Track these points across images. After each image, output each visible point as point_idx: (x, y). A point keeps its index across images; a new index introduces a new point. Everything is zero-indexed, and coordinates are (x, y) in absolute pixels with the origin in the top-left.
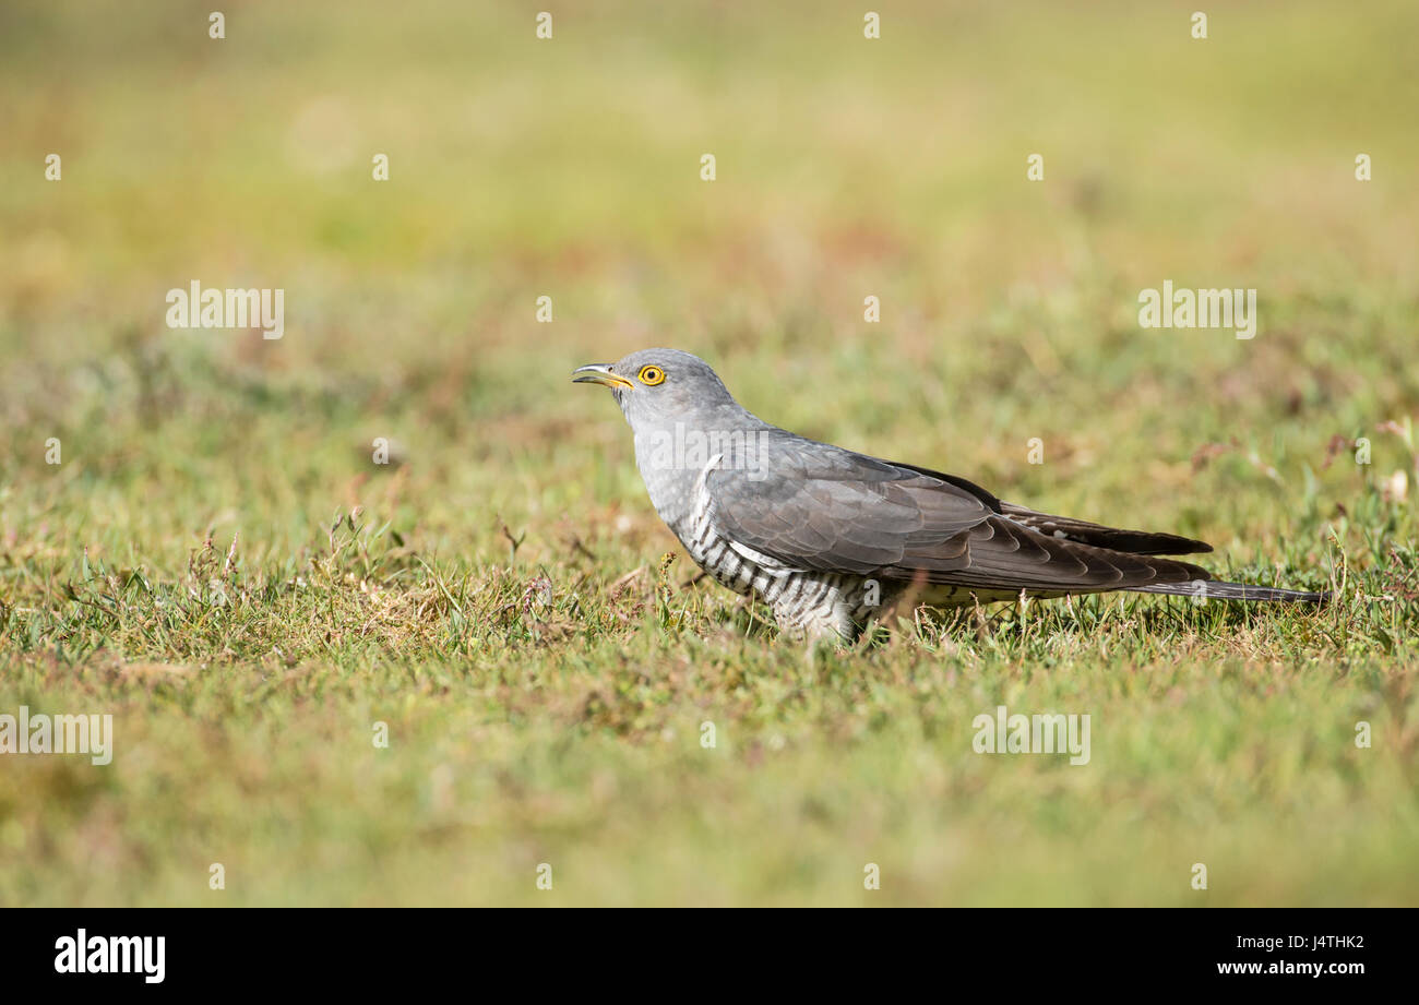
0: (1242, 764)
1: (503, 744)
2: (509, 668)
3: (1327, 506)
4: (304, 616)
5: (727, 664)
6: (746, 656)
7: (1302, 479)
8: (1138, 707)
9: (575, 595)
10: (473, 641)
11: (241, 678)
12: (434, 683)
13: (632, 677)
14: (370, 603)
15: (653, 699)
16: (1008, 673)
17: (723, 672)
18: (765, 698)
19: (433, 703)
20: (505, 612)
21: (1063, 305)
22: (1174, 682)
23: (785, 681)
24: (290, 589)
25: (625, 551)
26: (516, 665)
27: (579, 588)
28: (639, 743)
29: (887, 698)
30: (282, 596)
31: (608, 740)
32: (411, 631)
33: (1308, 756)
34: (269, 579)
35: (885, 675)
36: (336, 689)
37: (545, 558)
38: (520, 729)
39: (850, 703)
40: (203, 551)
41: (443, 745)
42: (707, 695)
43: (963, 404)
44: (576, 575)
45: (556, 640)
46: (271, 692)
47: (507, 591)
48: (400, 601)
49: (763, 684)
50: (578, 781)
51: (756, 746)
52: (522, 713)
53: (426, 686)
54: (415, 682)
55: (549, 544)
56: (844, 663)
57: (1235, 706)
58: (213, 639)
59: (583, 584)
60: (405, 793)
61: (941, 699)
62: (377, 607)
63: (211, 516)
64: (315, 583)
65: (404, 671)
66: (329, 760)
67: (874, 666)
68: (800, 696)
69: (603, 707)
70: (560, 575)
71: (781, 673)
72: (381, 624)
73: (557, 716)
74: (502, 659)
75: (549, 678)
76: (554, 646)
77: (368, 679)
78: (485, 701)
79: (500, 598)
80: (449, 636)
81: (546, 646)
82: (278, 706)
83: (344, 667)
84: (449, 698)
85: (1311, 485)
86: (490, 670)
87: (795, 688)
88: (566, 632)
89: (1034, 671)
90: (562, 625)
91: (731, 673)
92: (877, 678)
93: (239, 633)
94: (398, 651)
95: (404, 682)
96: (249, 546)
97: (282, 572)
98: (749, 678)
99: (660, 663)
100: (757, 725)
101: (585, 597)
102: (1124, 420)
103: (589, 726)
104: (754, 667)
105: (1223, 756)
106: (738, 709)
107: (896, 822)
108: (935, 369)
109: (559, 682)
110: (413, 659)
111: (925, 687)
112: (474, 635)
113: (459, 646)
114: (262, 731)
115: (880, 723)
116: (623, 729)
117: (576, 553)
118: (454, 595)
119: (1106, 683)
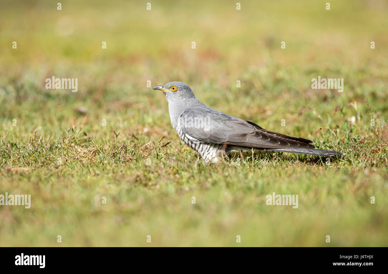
0: (311, 194)
1: (113, 189)
2: (115, 169)
3: (334, 126)
4: (60, 155)
5: (174, 168)
6: (179, 166)
7: (327, 118)
8: (284, 179)
9: (133, 149)
10: (106, 162)
11: (43, 171)
12: (95, 173)
13: (148, 171)
14: (78, 151)
15: (154, 177)
16: (248, 170)
17: (173, 170)
18: (184, 177)
19: (95, 178)
20: (114, 154)
21: (263, 71)
22: (293, 173)
23: (189, 172)
24: (56, 147)
25: (146, 137)
26: (117, 168)
27: (134, 147)
28: (150, 189)
29: (216, 177)
30: (54, 150)
31: (142, 188)
32: (89, 159)
33: (329, 192)
34: (51, 145)
35: (216, 171)
36: (69, 174)
37: (125, 139)
38: (118, 185)
39: (207, 178)
40: (33, 137)
41: (98, 189)
42: (168, 176)
43: (237, 98)
44: (133, 144)
45: (128, 161)
46: (51, 175)
47: (114, 148)
48: (86, 151)
49: (183, 173)
50: (134, 199)
51: (181, 190)
52: (119, 181)
53: (93, 174)
54: (90, 173)
55: (126, 135)
56: (205, 167)
57: (309, 179)
58: (36, 161)
59: (135, 146)
60: (87, 202)
61: (231, 177)
62: (80, 153)
63: (36, 127)
64: (63, 146)
65: (87, 169)
66: (67, 194)
67: (213, 168)
68: (193, 176)
69: (140, 179)
70: (129, 144)
71: (188, 170)
72: (81, 157)
73: (128, 182)
74: (113, 167)
75: (126, 171)
76: (127, 163)
77: (77, 172)
78: (109, 178)
79: (113, 150)
80: (99, 160)
81: (125, 163)
82: (53, 179)
83: (71, 168)
84: (99, 177)
85: (330, 120)
86: (110, 169)
87: (191, 174)
88: (130, 159)
89: (256, 170)
90: (129, 157)
91: (175, 170)
92: (214, 172)
93: (43, 159)
94: (85, 164)
95: (87, 173)
96: (46, 136)
97: (54, 143)
98: (179, 171)
99: (156, 167)
100: (182, 184)
101: (135, 150)
102: (280, 102)
103: (137, 184)
104: (181, 169)
105: (306, 192)
106: (176, 180)
107: (219, 210)
108: (229, 89)
109: (129, 173)
110: (89, 166)
111: (226, 174)
112: (106, 160)
113: (102, 163)
114: (49, 186)
115: (214, 183)
116: (146, 185)
117: (133, 138)
118: (101, 149)
119: (275, 173)
